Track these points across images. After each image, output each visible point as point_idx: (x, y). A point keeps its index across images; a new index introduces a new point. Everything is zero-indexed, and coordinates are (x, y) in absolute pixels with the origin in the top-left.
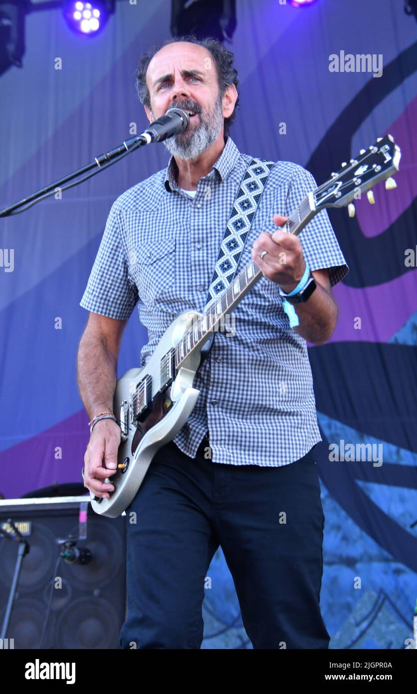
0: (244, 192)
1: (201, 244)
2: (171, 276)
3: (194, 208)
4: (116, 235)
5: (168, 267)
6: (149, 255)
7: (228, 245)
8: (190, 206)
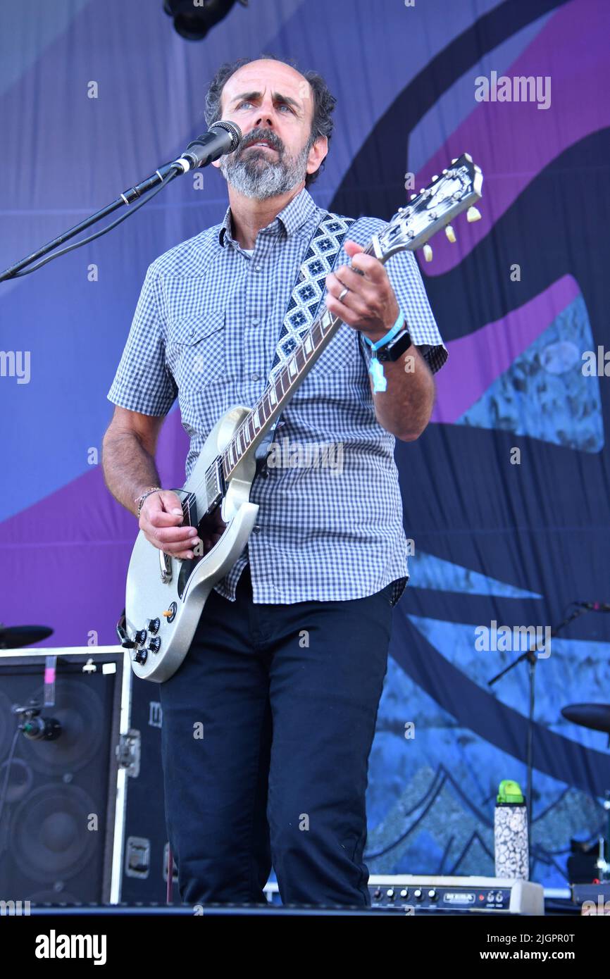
0: (315, 251)
1: (259, 319)
2: (219, 361)
3: (252, 271)
4: (151, 306)
5: (215, 350)
6: (191, 333)
7: (293, 319)
8: (247, 268)
